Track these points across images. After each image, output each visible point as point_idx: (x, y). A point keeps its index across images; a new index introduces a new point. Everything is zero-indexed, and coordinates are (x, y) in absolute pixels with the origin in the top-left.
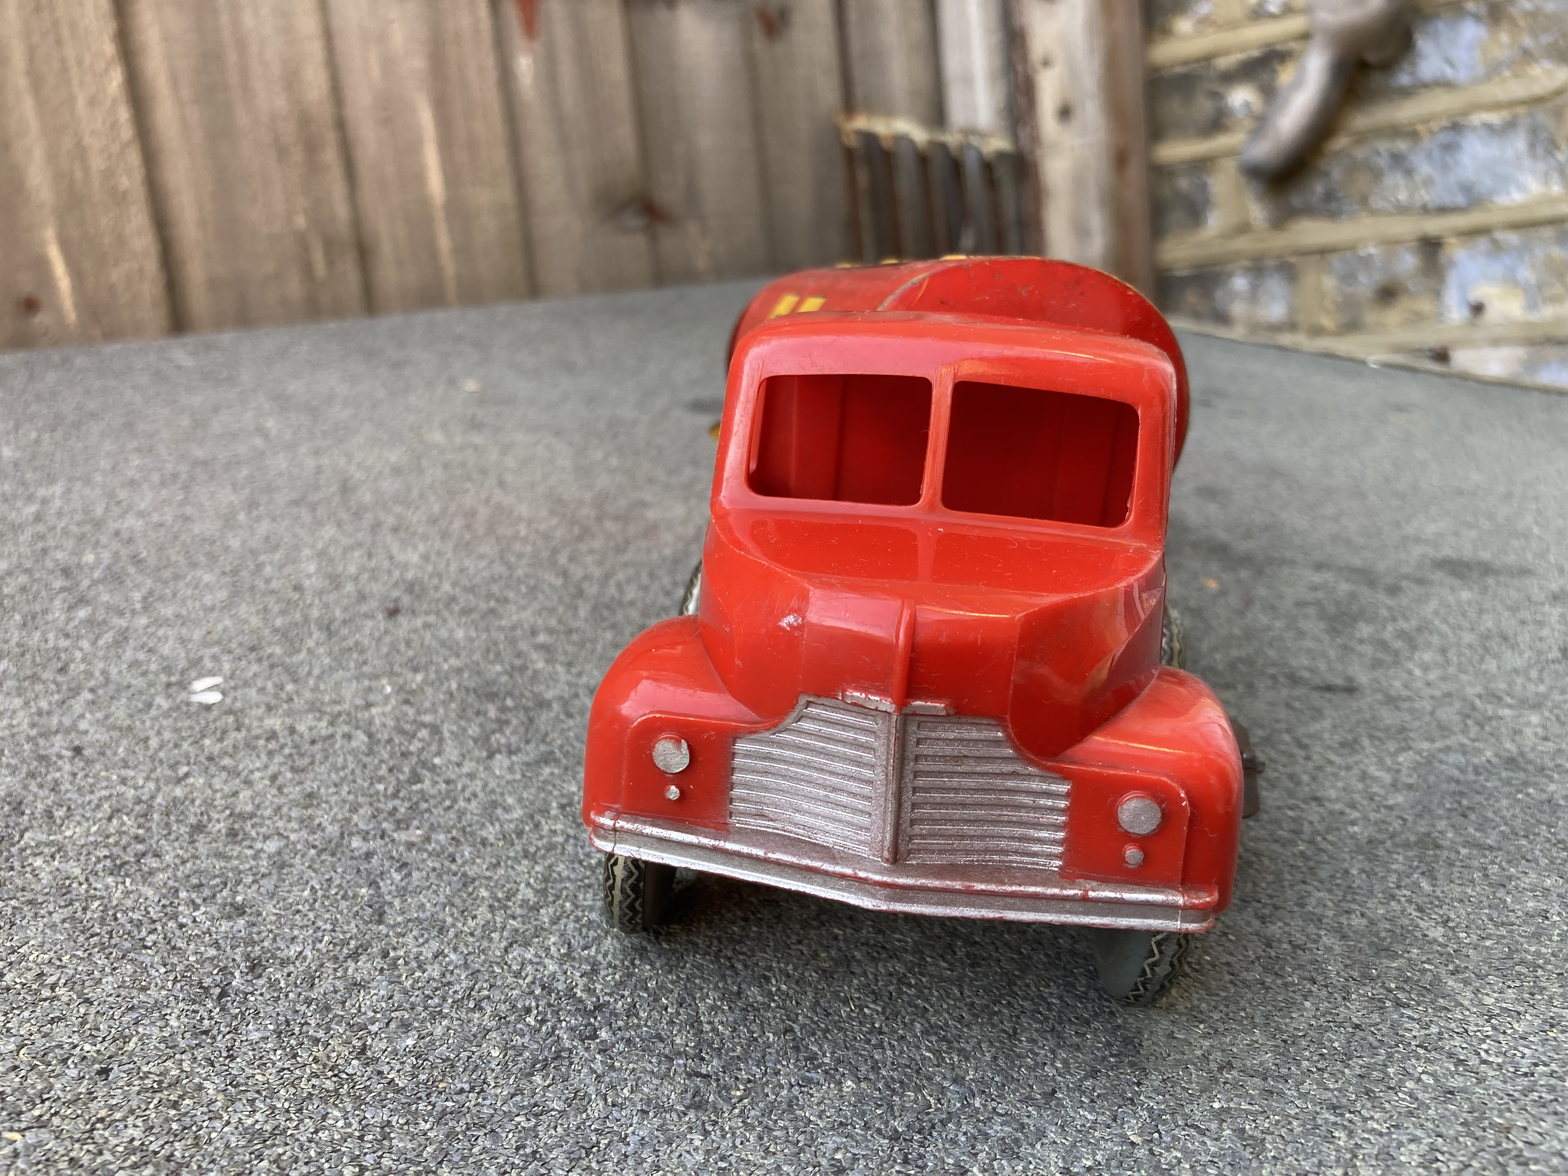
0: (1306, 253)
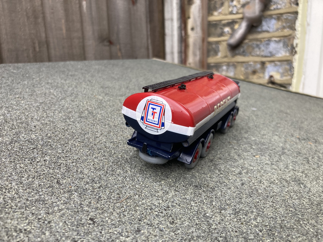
0: (238, 63)
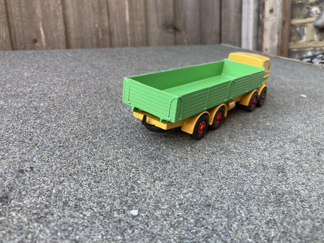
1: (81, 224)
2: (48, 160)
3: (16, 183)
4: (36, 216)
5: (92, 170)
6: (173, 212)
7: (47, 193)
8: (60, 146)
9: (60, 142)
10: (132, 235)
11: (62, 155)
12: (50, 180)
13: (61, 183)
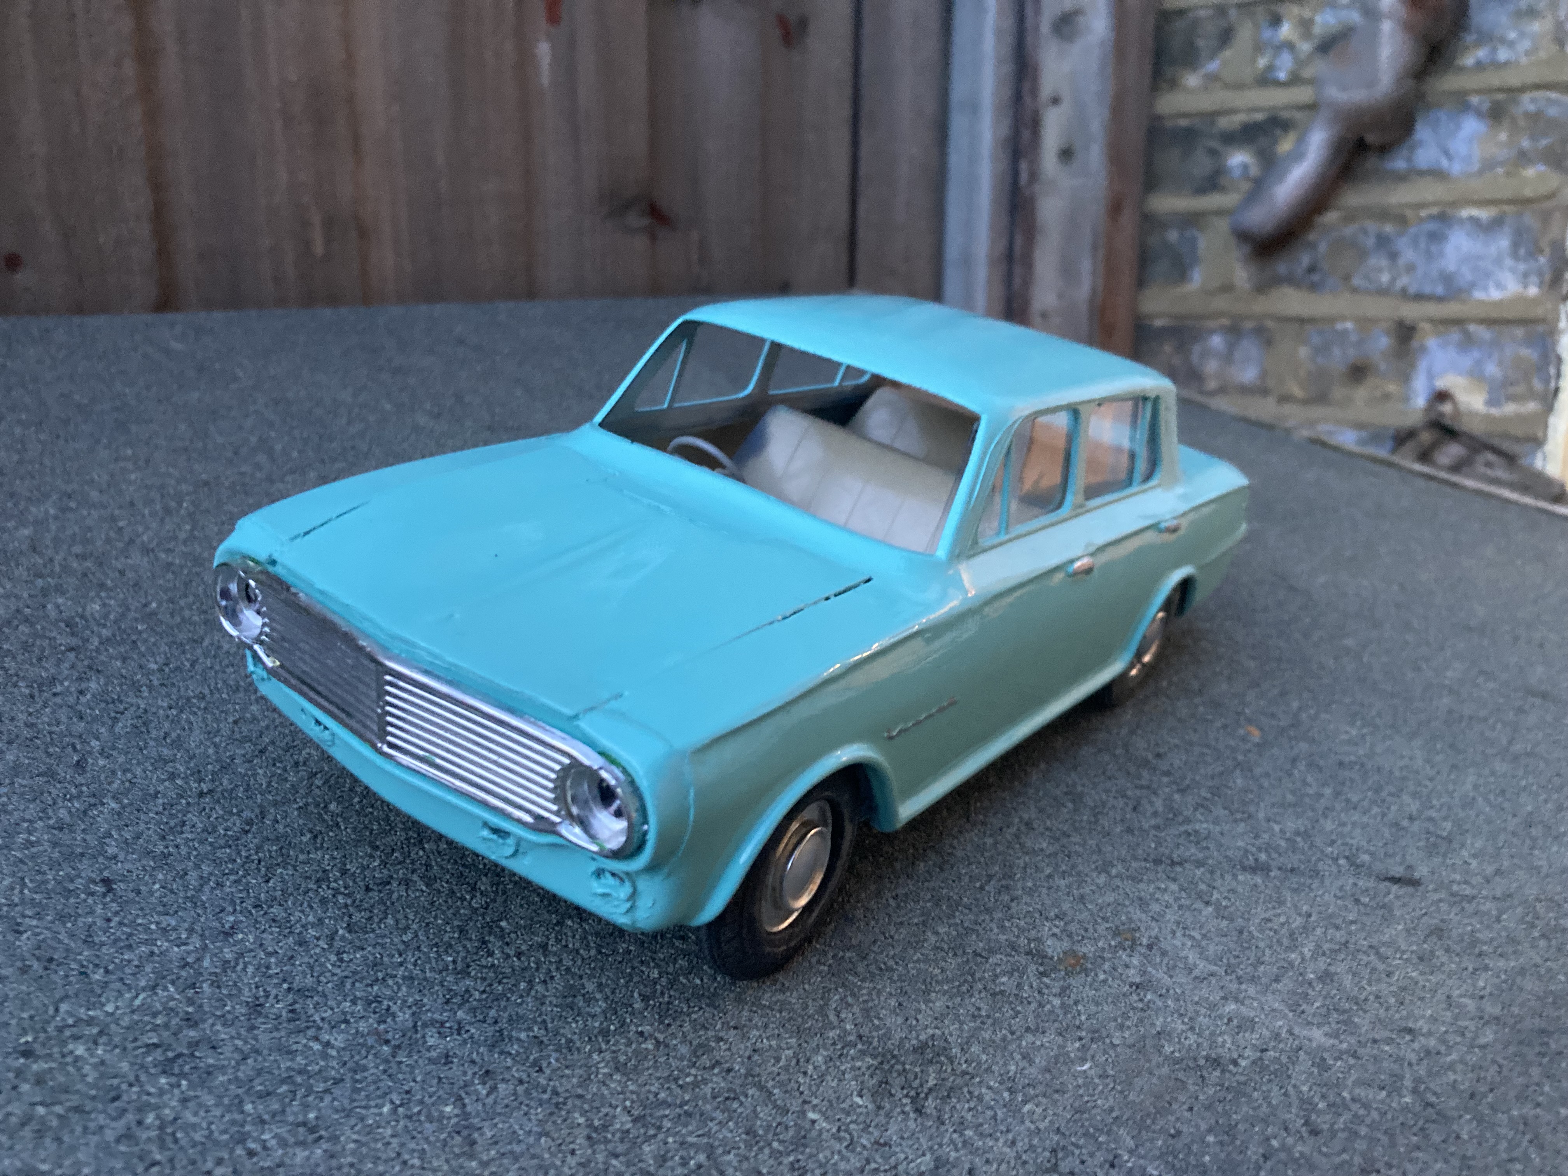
0: (1285, 320)
1: (320, 1071)
2: (166, 851)
3: (60, 942)
4: (158, 1054)
5: (333, 885)
6: (623, 1024)
7: (184, 974)
8: (201, 794)
9: (198, 775)
10: (490, 1100)
11: (215, 830)
12: (186, 925)
13: (227, 934)
